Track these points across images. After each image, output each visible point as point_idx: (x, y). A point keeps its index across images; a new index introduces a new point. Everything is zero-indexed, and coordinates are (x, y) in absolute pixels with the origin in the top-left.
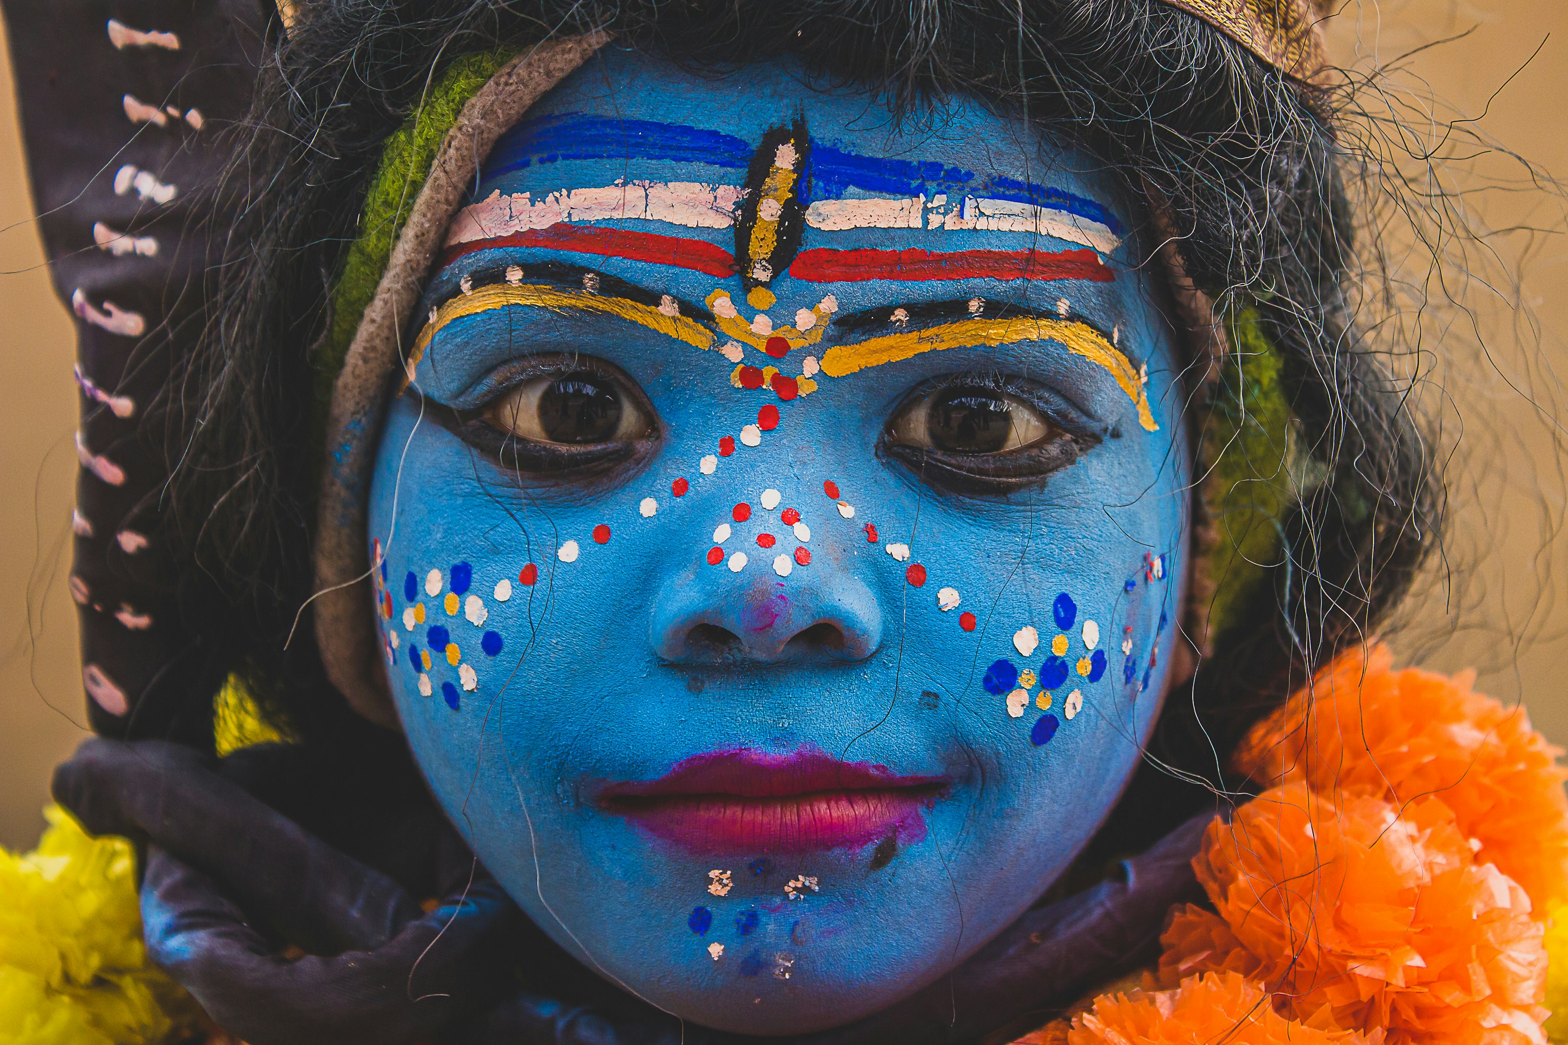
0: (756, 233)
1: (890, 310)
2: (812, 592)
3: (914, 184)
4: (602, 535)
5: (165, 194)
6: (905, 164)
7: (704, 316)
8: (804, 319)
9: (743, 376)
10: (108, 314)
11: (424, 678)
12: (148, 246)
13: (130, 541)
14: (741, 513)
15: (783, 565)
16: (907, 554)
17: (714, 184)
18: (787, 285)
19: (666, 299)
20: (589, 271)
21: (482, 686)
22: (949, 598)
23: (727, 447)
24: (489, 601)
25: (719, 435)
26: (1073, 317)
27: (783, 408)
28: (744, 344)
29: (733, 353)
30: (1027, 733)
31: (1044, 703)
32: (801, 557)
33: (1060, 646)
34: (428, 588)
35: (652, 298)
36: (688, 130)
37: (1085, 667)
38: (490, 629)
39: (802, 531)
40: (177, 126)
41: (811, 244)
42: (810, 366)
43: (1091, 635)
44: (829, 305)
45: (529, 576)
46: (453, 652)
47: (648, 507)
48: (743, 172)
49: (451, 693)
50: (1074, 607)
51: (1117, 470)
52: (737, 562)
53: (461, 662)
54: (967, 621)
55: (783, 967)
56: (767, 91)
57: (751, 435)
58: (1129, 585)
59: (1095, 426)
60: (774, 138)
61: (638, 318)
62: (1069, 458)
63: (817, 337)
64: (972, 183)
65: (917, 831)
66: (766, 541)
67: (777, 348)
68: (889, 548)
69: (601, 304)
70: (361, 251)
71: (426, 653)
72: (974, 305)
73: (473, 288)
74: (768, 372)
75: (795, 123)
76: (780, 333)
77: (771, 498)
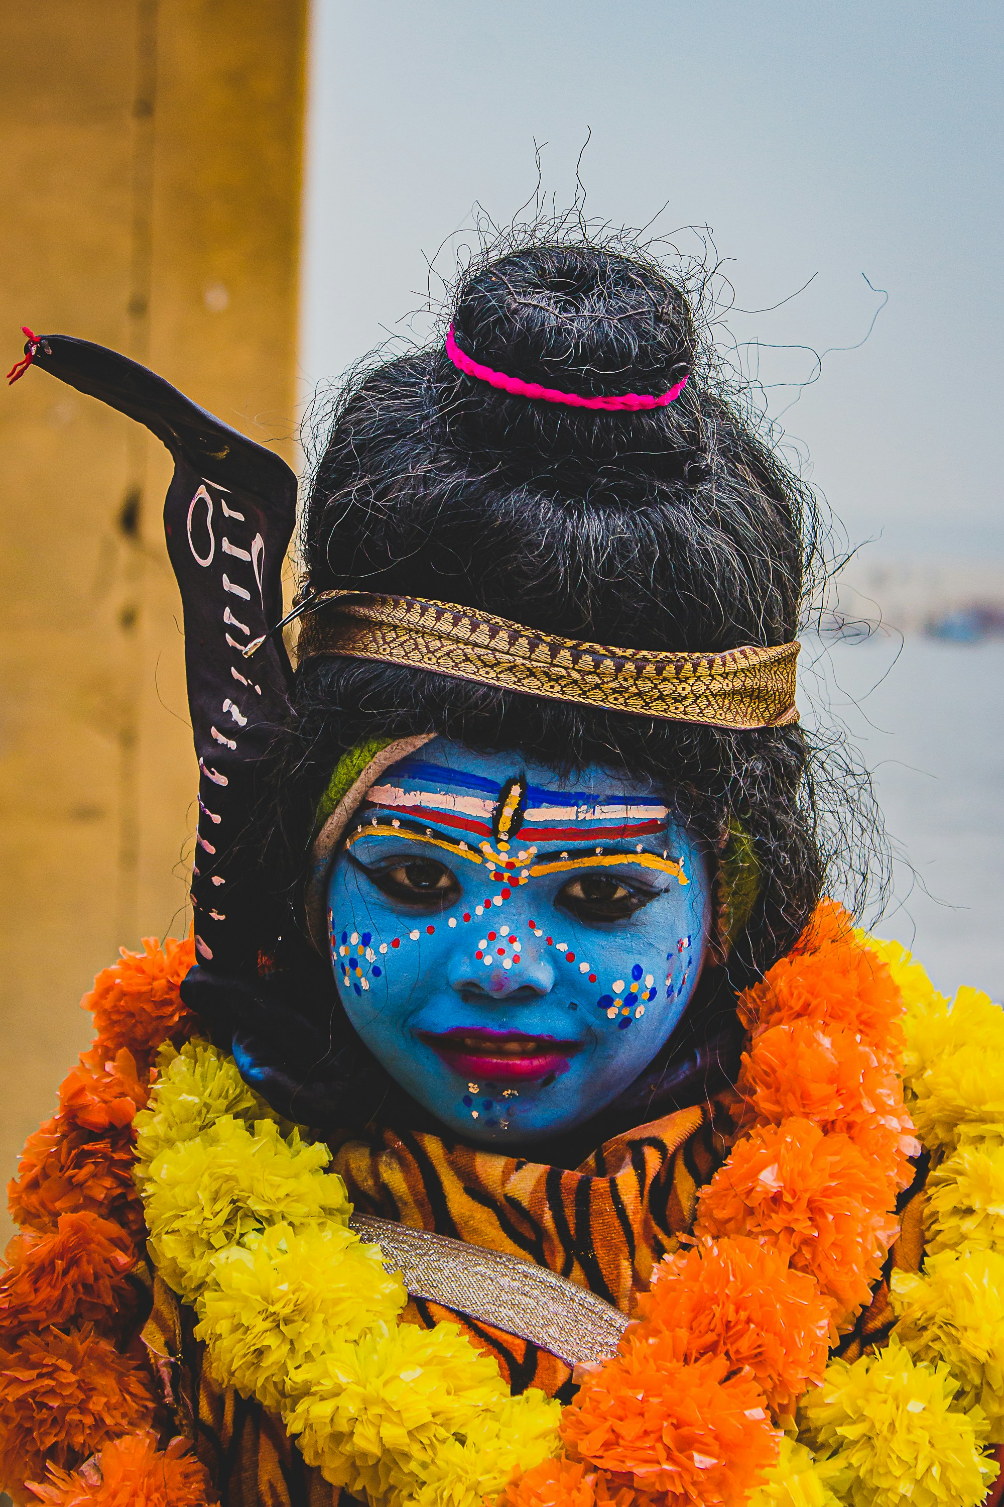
0: (502, 820)
1: (561, 852)
2: (520, 975)
3: (573, 801)
4: (431, 930)
5: (242, 721)
6: (570, 794)
7: (479, 851)
8: (522, 855)
9: (495, 876)
10: (213, 773)
11: (347, 978)
12: (233, 745)
13: (217, 881)
14: (492, 936)
15: (507, 964)
16: (566, 948)
17: (484, 799)
18: (516, 841)
19: (462, 843)
20: (429, 828)
21: (371, 990)
22: (585, 967)
23: (488, 904)
24: (377, 952)
25: (485, 897)
26: (644, 851)
27: (512, 890)
28: (496, 864)
29: (491, 866)
30: (617, 1025)
31: (626, 1012)
32: (516, 959)
33: (634, 988)
34: (352, 940)
35: (456, 842)
36: (474, 776)
37: (646, 995)
38: (375, 964)
39: (517, 947)
40: (251, 688)
41: (526, 826)
42: (525, 873)
43: (649, 981)
44: (534, 850)
45: (396, 943)
46: (359, 971)
47: (452, 923)
48: (497, 795)
49: (357, 988)
50: (642, 970)
51: (667, 905)
52: (488, 960)
53: (362, 976)
54: (592, 978)
55: (504, 1124)
56: (508, 762)
57: (498, 901)
58: (670, 956)
59: (656, 890)
60: (511, 782)
61: (450, 849)
62: (642, 904)
63: (529, 862)
64: (599, 800)
65: (565, 1068)
66: (501, 951)
67: (510, 866)
68: (558, 947)
69: (432, 841)
70: (327, 795)
71: (347, 967)
72: (598, 850)
73: (377, 824)
74: (506, 875)
75: (520, 776)
76: (511, 860)
77: (504, 931)
